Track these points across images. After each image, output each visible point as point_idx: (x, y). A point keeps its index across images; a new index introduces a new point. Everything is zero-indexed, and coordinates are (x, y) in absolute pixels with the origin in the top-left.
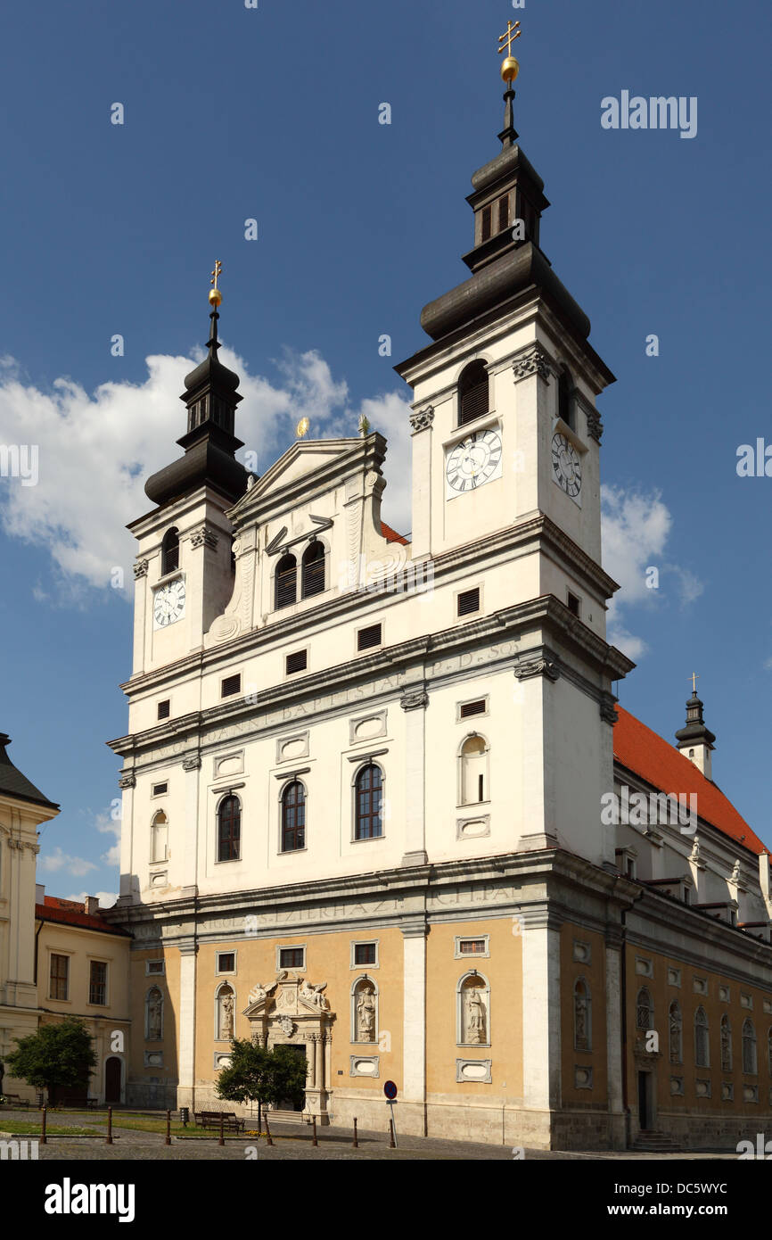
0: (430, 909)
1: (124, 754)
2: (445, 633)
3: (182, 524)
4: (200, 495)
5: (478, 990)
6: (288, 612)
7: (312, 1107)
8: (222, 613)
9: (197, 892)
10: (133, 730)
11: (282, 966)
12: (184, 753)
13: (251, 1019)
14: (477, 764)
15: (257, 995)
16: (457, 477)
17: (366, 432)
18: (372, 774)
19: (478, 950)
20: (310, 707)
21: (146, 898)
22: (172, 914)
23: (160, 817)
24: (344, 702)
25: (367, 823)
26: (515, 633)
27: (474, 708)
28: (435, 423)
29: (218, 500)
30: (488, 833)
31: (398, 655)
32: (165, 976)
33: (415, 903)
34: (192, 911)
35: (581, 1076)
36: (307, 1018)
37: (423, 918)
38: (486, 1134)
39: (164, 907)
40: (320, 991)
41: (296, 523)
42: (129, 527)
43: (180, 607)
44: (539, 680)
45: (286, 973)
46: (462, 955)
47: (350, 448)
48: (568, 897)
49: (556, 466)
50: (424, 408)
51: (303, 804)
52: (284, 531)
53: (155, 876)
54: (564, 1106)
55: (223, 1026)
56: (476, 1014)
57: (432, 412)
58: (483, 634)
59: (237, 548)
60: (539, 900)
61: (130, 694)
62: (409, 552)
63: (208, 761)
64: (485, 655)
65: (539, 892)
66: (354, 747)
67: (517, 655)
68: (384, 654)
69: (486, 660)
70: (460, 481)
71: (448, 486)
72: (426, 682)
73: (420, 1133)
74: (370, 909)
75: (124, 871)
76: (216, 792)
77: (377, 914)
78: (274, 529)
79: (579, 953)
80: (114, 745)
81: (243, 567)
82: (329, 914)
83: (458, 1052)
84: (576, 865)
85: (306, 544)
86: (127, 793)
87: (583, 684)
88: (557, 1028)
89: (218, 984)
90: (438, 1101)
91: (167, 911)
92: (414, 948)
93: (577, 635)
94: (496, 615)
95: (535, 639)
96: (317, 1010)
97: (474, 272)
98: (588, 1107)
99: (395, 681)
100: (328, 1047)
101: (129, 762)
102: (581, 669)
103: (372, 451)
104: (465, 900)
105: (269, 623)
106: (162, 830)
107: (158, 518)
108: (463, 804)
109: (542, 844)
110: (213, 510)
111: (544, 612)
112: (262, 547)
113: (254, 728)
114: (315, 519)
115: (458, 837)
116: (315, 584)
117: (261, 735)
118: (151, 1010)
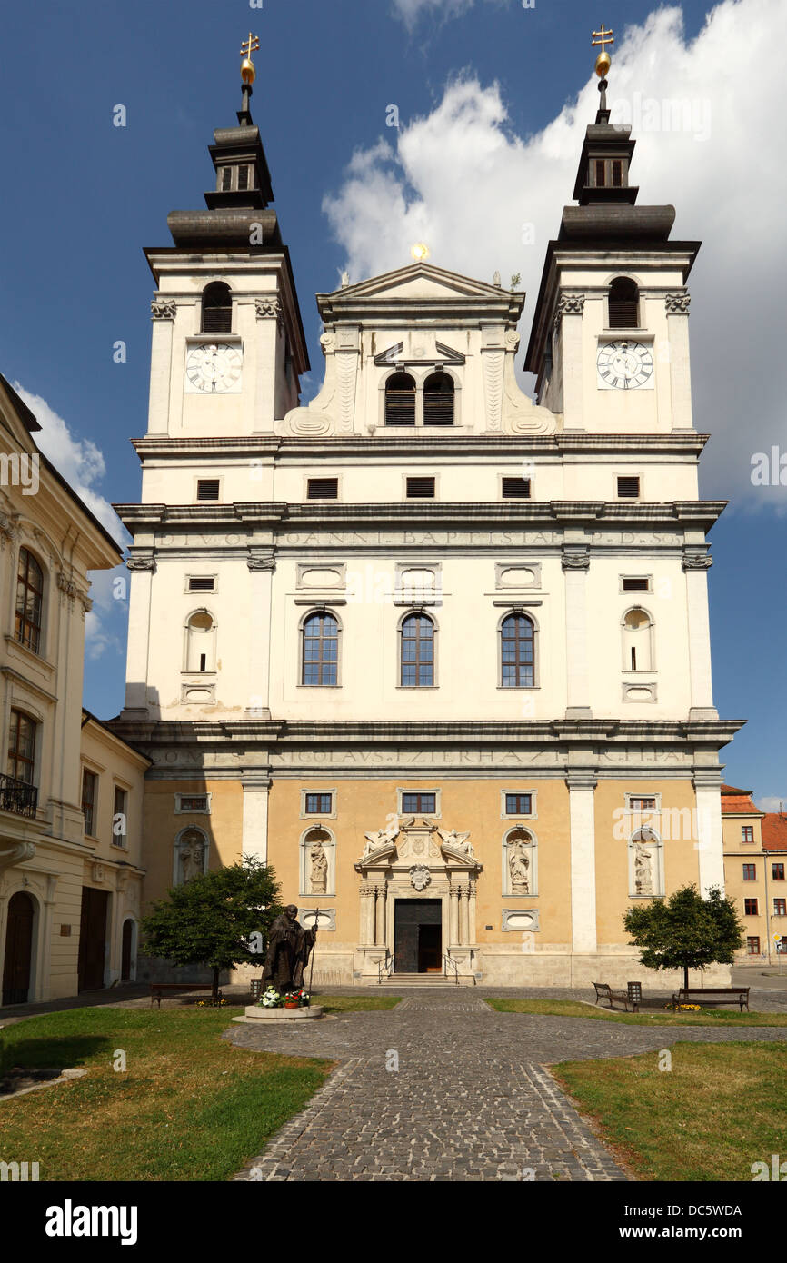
18: (522, 624)
20: (441, 538)
24: (490, 544)
31: (565, 512)
41: (420, 346)
55: (311, 878)
58: (654, 519)
66: (499, 592)
74: (526, 758)
77: (534, 764)
82: (473, 759)
85: (430, 370)
114: (441, 347)
116: (441, 412)
117: (373, 553)
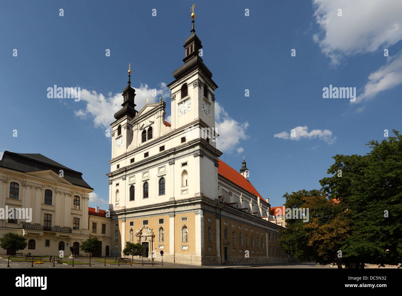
0: (175, 211)
1: (110, 177)
2: (178, 147)
3: (122, 124)
4: (126, 117)
5: (186, 229)
6: (145, 143)
7: (150, 257)
8: (131, 144)
9: (125, 208)
10: (112, 171)
11: (144, 224)
12: (122, 176)
13: (137, 237)
14: (186, 177)
15: (138, 231)
16: (181, 111)
17: (161, 101)
18: (163, 180)
19: (186, 220)
20: (149, 165)
21: (115, 209)
22: (120, 213)
23: (117, 191)
24: (157, 164)
25: (162, 191)
26: (193, 146)
27: (184, 164)
28: (176, 98)
29: (130, 118)
30: (188, 193)
31: (168, 152)
32: (119, 227)
33: (172, 209)
34: (124, 212)
35: (210, 249)
36: (149, 236)
37: (174, 213)
38: (187, 262)
39: (118, 212)
40: (152, 230)
41: (146, 123)
42: (110, 125)
43: (122, 143)
44: (199, 157)
45: (144, 226)
46: (182, 221)
47: (158, 105)
48: (206, 207)
49: (203, 107)
50: (173, 95)
51: (148, 187)
52: (144, 125)
53: (117, 204)
54: (205, 256)
55: (131, 238)
56: (185, 235)
57: (175, 96)
58: (186, 147)
59: (134, 129)
60: (199, 208)
61: (111, 163)
62: (170, 128)
63: (127, 178)
64: (187, 152)
65: (199, 206)
66: (159, 174)
67: (194, 152)
68: (165, 152)
69: (187, 153)
70: (181, 112)
71: (179, 113)
72: (174, 158)
73: (173, 262)
74: (162, 211)
75: (110, 203)
76: (129, 185)
77: (164, 212)
78: (141, 124)
79: (209, 220)
80: (107, 175)
81: (135, 133)
82: (153, 212)
83: (181, 243)
84: (208, 200)
85: (148, 127)
86: (110, 186)
87: (210, 158)
88: (203, 237)
89: (130, 229)
90: (177, 255)
91: (119, 212)
92: (172, 220)
93: (208, 147)
94: (189, 142)
95: (198, 148)
96: (151, 234)
97: (185, 63)
98: (211, 256)
99: (167, 158)
100: (153, 243)
101: (111, 179)
102: (210, 155)
103: (163, 105)
104: (183, 208)
105: (140, 146)
106: (118, 194)
107: (117, 123)
108: (183, 186)
109: (199, 195)
110: (129, 121)
111: (200, 141)
112: (139, 128)
113: (137, 170)
114: (150, 122)
115: (181, 194)
116: (150, 137)
117: (139, 172)
118: (116, 235)
